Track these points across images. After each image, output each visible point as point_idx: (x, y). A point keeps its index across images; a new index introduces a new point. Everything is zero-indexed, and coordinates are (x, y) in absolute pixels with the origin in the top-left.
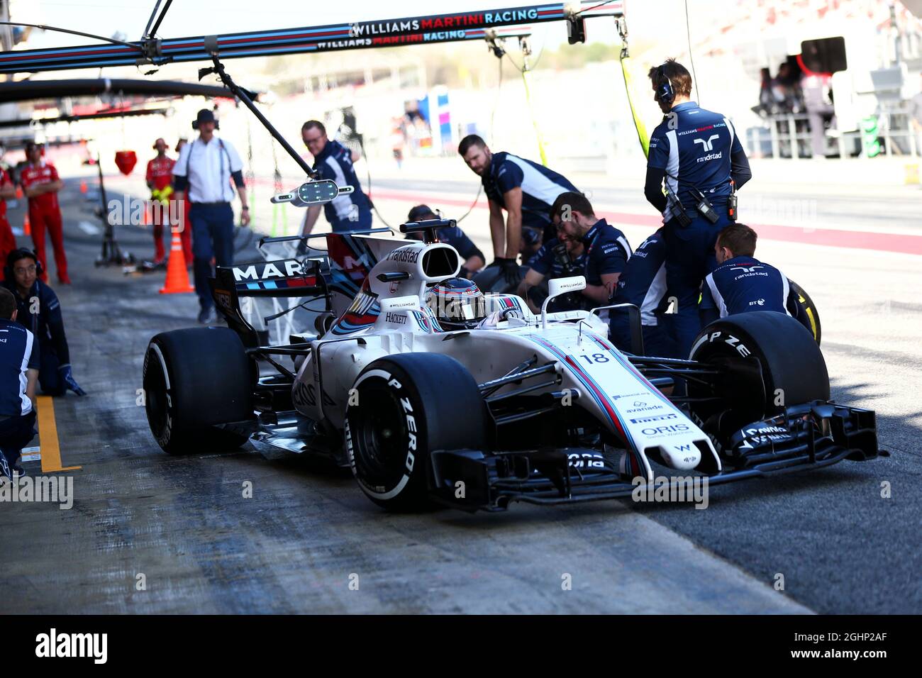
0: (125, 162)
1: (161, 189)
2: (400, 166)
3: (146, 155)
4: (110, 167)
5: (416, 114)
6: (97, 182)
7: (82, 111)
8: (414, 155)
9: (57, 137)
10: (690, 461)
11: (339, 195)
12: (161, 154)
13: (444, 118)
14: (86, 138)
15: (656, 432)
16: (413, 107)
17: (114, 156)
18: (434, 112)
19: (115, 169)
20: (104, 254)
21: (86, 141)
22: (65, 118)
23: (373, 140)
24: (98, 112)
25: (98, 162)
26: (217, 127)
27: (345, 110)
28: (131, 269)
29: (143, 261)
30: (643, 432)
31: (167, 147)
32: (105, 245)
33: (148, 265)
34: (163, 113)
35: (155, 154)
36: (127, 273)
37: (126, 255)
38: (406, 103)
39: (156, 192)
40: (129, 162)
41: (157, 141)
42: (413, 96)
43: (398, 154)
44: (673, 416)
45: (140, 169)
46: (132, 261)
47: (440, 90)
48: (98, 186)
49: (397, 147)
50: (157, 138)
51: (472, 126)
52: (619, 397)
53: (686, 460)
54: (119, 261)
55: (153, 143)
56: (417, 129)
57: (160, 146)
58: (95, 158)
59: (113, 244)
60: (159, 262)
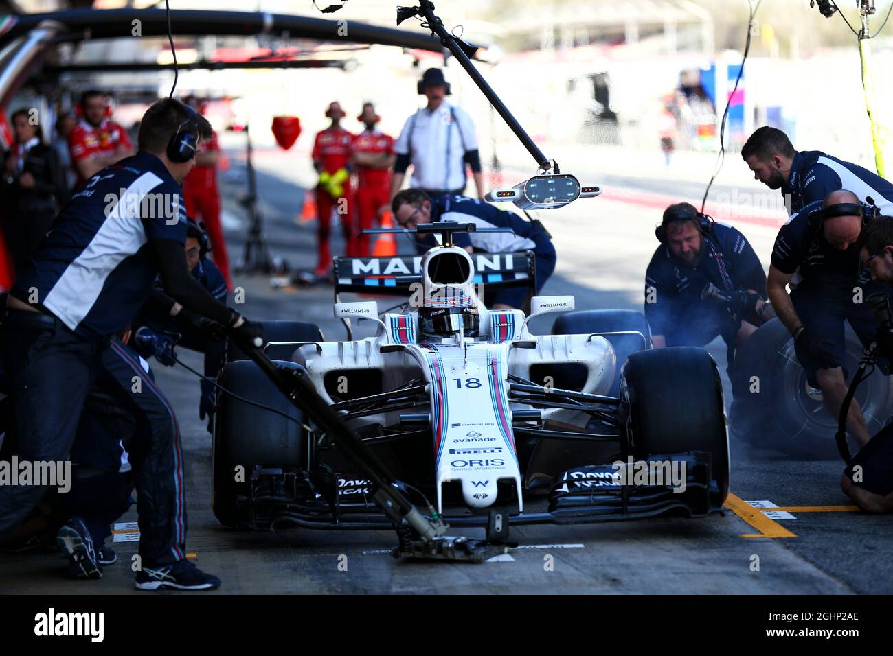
0: (286, 131)
1: (332, 172)
2: (668, 162)
3: (314, 124)
4: (264, 136)
5: (697, 91)
6: (242, 157)
7: (229, 56)
8: (690, 148)
9: (193, 90)
10: (481, 498)
11: (582, 197)
12: (335, 123)
13: (735, 97)
14: (231, 94)
15: (466, 464)
16: (693, 79)
17: (270, 123)
18: (722, 88)
19: (271, 139)
20: (247, 257)
21: (231, 99)
22: (204, 64)
23: (632, 123)
24: (252, 59)
25: (246, 129)
26: (448, 92)
27: (594, 78)
28: (283, 281)
29: (301, 271)
30: (452, 464)
31: (343, 114)
32: (248, 245)
33: (307, 277)
34: (341, 65)
35: (327, 123)
36: (277, 287)
37: (277, 260)
38: (684, 74)
39: (325, 177)
40: (290, 131)
41: (332, 104)
42: (694, 63)
43: (667, 144)
44: (498, 450)
45: (305, 143)
46: (285, 270)
47: (735, 57)
48: (245, 163)
49: (665, 136)
50: (332, 102)
51: (775, 113)
52: (459, 425)
53: (476, 496)
54: (266, 269)
55: (326, 107)
56: (694, 112)
57: (334, 112)
58: (242, 123)
59: (260, 244)
60: (323, 274)
